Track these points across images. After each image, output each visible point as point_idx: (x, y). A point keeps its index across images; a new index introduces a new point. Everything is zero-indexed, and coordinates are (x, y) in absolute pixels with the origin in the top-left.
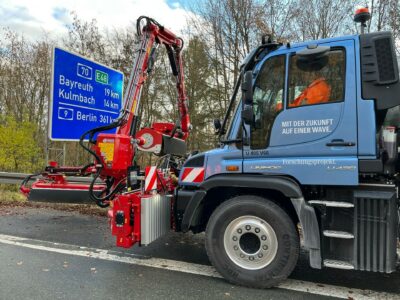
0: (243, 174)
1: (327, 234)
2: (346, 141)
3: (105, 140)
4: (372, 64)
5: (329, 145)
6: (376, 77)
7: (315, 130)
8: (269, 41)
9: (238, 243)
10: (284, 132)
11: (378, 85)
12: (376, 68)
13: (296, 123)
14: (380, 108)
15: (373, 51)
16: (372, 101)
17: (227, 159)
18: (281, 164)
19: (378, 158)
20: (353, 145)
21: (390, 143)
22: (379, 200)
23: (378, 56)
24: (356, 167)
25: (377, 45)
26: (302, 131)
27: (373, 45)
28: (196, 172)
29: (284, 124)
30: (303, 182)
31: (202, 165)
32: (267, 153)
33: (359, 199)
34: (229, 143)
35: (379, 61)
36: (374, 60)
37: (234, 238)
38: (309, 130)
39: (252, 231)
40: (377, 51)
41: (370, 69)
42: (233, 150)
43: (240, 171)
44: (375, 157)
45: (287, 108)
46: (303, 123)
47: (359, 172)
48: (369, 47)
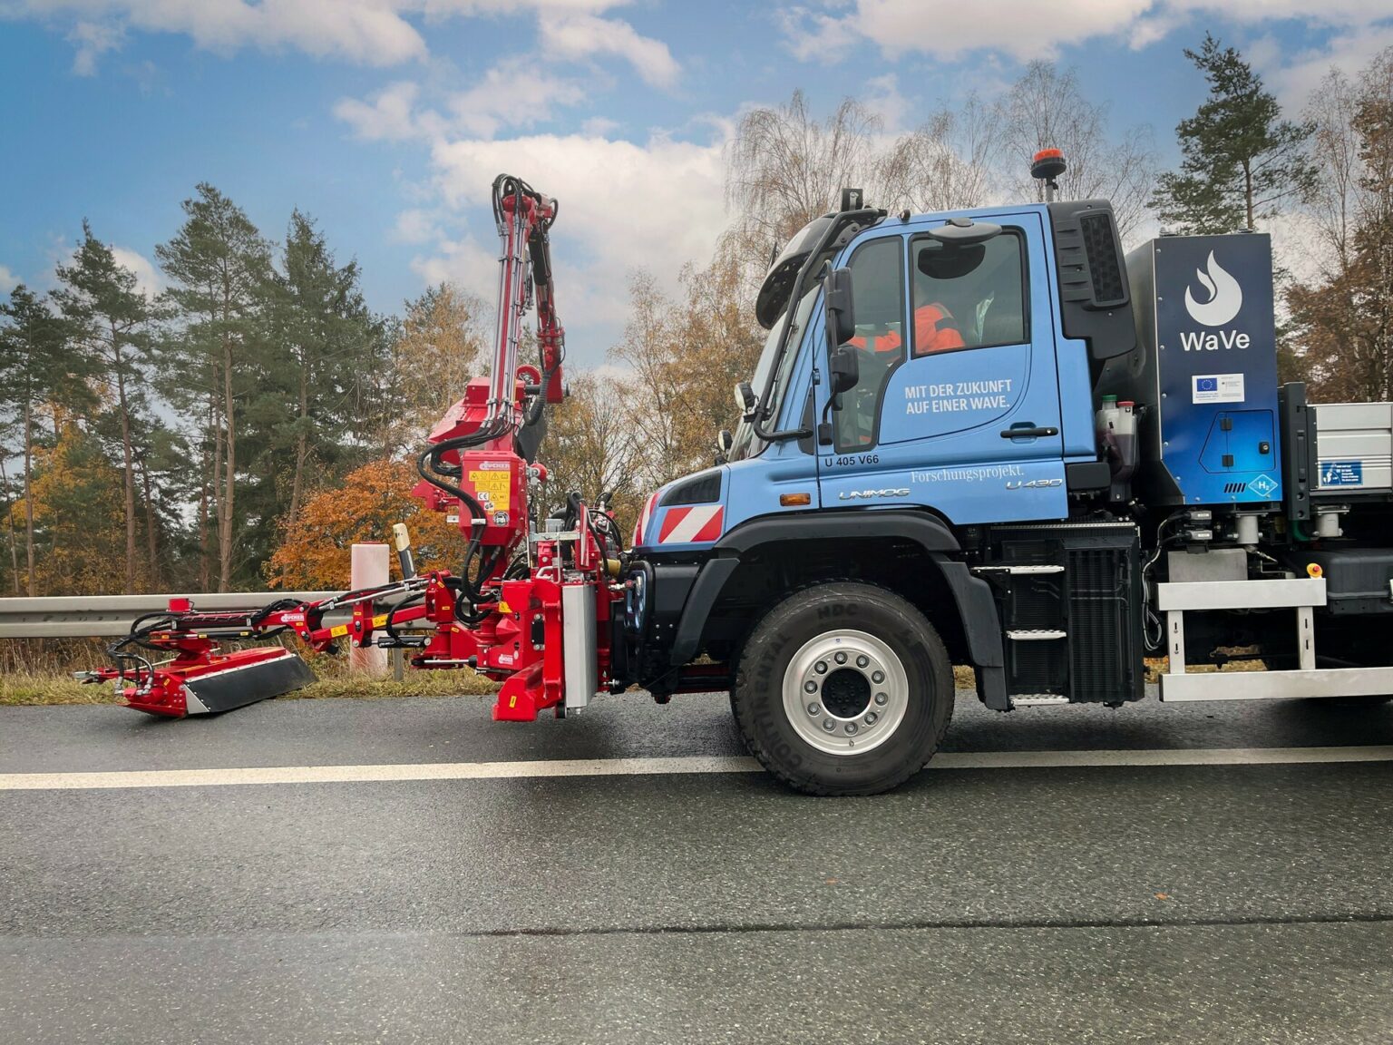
0: (822, 511)
1: (1014, 635)
2: (1039, 425)
3: (485, 465)
4: (1080, 267)
5: (1004, 435)
6: (1088, 292)
7: (977, 404)
8: (859, 204)
9: (817, 697)
10: (910, 409)
11: (1092, 309)
12: (1086, 275)
13: (937, 390)
14: (1098, 355)
15: (1079, 240)
16: (1082, 343)
17: (777, 478)
18: (907, 483)
19: (1100, 459)
20: (1054, 433)
21: (1125, 437)
22: (1110, 552)
23: (1089, 250)
24: (1062, 480)
25: (1085, 228)
26: (947, 406)
27: (1079, 227)
28: (699, 516)
29: (910, 392)
30: (956, 521)
31: (715, 499)
32: (875, 459)
33: (1073, 553)
34: (782, 439)
35: (1091, 260)
36: (1082, 257)
37: (808, 686)
38: (963, 405)
39: (851, 663)
40: (1087, 239)
41: (1076, 276)
42: (794, 457)
43: (814, 505)
44: (1094, 458)
45: (914, 356)
46: (949, 389)
47: (1069, 490)
48: (1072, 231)
